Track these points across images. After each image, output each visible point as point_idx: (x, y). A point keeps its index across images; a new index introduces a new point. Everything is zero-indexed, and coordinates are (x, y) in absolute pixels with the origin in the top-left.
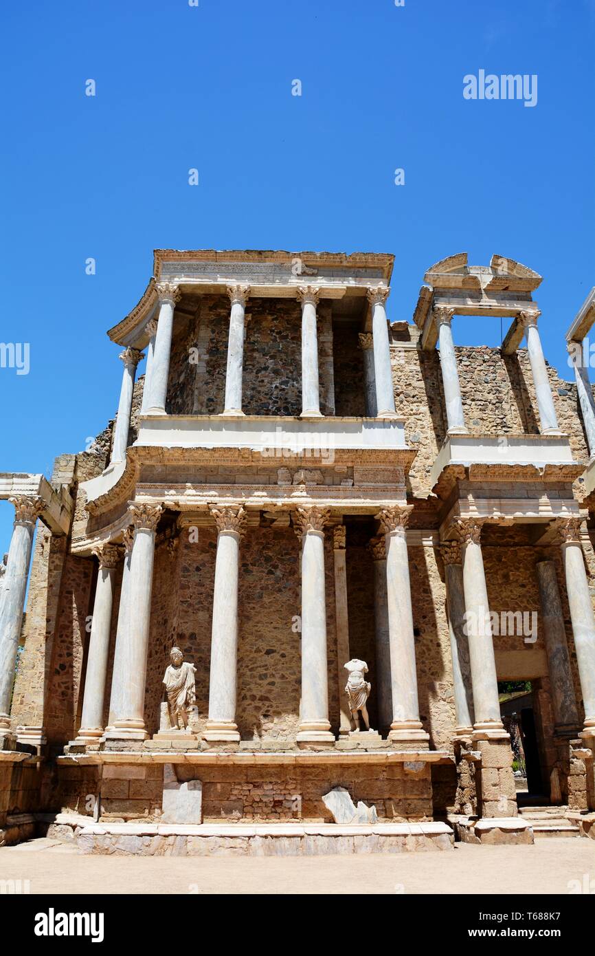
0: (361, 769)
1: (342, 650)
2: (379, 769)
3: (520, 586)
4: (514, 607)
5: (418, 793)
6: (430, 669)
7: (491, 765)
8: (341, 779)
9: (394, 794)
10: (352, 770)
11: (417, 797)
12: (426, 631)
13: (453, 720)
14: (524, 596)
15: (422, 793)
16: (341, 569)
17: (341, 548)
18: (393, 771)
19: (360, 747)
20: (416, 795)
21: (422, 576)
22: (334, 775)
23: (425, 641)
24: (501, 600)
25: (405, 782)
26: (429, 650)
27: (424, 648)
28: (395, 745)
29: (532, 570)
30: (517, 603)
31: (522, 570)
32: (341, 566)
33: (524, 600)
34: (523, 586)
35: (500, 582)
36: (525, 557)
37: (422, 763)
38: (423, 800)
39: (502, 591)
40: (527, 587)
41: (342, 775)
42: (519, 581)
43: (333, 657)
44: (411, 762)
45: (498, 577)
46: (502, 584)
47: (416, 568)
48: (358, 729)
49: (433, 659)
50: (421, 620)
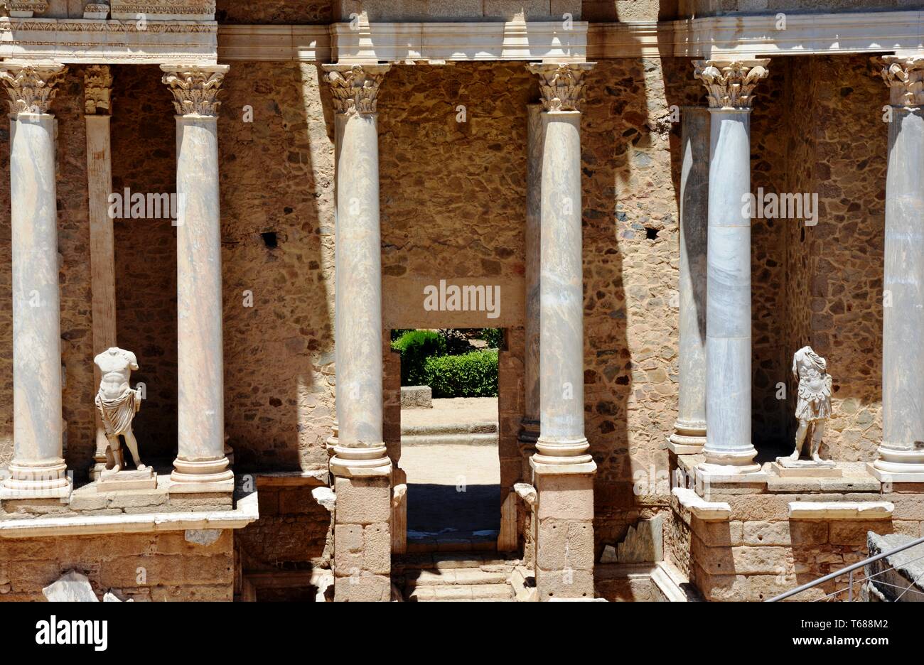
0: (113, 542)
1: (100, 312)
2: (144, 540)
3: (490, 147)
4: (473, 191)
5: (209, 576)
6: (292, 312)
7: (351, 519)
8: (79, 558)
9: (167, 579)
10: (98, 543)
11: (207, 582)
12: (290, 238)
13: (330, 405)
14: (497, 168)
15: (216, 576)
16: (99, 156)
17: (100, 112)
18: (167, 542)
19: (112, 505)
20: (204, 579)
21: (289, 125)
22: (67, 552)
23: (286, 259)
24: (448, 176)
25: (187, 559)
26: (294, 275)
27: (284, 272)
28: (175, 501)
29: (519, 114)
30: (479, 183)
31: (498, 113)
32: (100, 149)
33: (496, 177)
34: (497, 147)
35: (449, 138)
36: (510, 86)
37: (215, 532)
38: (216, 586)
39: (451, 157)
40: (505, 151)
41: (80, 551)
42: (489, 137)
43: (84, 323)
44: (196, 531)
45: (446, 128)
46: (453, 142)
47: (276, 108)
48: (117, 467)
49: (300, 292)
50: (282, 217)
